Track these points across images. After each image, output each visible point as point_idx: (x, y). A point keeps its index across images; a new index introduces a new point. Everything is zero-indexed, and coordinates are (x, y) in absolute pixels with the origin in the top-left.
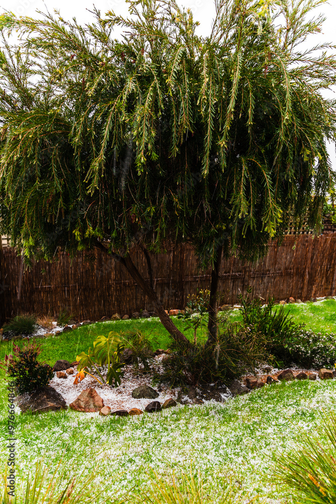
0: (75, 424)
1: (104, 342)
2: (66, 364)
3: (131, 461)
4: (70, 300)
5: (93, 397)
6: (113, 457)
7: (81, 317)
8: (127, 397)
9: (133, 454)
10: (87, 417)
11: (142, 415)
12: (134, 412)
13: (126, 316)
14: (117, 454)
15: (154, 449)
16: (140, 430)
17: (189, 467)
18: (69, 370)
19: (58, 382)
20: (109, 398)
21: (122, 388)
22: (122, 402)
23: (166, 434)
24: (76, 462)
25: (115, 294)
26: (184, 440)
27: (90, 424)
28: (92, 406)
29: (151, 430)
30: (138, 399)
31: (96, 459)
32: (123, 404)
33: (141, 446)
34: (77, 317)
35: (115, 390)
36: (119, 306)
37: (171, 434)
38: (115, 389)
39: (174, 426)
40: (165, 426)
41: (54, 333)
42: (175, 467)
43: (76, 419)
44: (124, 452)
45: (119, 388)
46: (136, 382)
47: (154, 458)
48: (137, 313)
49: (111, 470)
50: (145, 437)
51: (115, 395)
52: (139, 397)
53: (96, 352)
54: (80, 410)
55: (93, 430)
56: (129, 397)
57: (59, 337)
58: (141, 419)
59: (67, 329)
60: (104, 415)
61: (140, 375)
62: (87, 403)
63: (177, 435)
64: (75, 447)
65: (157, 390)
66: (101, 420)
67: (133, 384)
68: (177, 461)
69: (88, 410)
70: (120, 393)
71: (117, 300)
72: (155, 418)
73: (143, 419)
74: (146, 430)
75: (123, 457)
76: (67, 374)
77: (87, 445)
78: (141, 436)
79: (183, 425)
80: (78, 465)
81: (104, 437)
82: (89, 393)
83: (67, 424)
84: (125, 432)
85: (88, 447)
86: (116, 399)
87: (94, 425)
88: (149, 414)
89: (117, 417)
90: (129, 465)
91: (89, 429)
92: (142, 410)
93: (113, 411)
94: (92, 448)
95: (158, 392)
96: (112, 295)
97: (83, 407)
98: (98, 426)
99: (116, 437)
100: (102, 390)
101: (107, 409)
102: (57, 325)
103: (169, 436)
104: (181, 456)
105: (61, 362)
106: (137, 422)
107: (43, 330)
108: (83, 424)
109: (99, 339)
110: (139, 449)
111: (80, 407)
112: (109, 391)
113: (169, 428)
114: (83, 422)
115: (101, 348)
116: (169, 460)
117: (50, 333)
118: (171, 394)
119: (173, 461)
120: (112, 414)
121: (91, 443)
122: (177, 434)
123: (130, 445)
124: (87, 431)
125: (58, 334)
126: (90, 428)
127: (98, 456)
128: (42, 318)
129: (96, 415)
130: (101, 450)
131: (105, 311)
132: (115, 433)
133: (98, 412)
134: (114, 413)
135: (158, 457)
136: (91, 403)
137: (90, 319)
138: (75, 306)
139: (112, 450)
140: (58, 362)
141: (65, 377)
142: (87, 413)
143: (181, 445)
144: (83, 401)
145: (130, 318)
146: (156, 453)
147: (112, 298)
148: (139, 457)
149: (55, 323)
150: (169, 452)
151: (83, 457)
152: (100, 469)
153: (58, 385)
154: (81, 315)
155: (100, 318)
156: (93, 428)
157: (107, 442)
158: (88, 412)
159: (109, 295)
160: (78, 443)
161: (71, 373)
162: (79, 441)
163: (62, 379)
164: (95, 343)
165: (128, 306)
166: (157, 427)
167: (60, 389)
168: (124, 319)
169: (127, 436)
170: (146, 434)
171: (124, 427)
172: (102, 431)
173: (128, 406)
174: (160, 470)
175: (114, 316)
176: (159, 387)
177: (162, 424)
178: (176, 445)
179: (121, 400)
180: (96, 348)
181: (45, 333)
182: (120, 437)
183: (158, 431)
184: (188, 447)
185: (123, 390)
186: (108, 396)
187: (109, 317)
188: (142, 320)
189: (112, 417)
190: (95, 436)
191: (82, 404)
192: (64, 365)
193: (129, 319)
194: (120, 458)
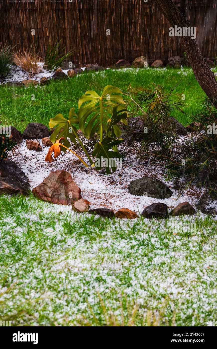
0: (35, 218)
1: (95, 102)
2: (42, 130)
3: (99, 280)
4: (65, 28)
5: (66, 184)
6: (76, 270)
7: (83, 59)
8: (121, 191)
9: (106, 271)
10: (54, 211)
11: (135, 220)
12: (124, 214)
13: (159, 62)
14: (83, 268)
15: (138, 269)
16: (126, 241)
17: (183, 304)
18: (47, 139)
19: (27, 155)
20: (94, 189)
21: (117, 176)
22: (112, 196)
23: (164, 252)
24: (24, 267)
25: (140, 21)
26: (188, 264)
27: (56, 220)
28: (63, 196)
29: (142, 243)
30: (137, 197)
31: (52, 269)
32: (112, 200)
33: (120, 263)
34: (77, 57)
35: (106, 178)
36: (146, 43)
37: (173, 254)
38: (106, 176)
39: (180, 243)
40: (165, 241)
41: (38, 79)
42: (163, 300)
43: (39, 210)
44: (94, 266)
45: (113, 175)
46: (143, 170)
47: (133, 282)
48: (177, 58)
49: (69, 287)
50: (130, 251)
51: (105, 184)
52: (140, 193)
53: (82, 115)
54: (46, 199)
55: (57, 230)
56: (124, 190)
57: (44, 87)
58: (132, 226)
59: (59, 76)
60: (79, 212)
61: (151, 160)
62: (56, 190)
63: (181, 257)
64: (28, 247)
65: (172, 186)
66: (73, 218)
67: (135, 173)
68: (169, 292)
69: (56, 200)
70: (113, 183)
71: (143, 32)
72: (155, 227)
73: (134, 226)
74: (134, 243)
75: (90, 273)
76: (41, 144)
77: (45, 248)
78: (124, 249)
79: (195, 244)
80: (25, 271)
81: (71, 241)
82: (59, 177)
83: (24, 215)
84: (102, 239)
85: (46, 251)
86: (104, 192)
87: (62, 223)
88: (146, 220)
89: (97, 217)
90: (96, 284)
91: (53, 228)
92: (138, 214)
93: (93, 207)
94: (50, 253)
95: (173, 190)
96: (135, 23)
97: (50, 195)
98: (66, 225)
99: (88, 245)
100: (86, 176)
101: (84, 204)
102: (44, 68)
103: (168, 256)
104: (177, 286)
105: (35, 127)
106: (124, 229)
107: (21, 73)
108: (47, 219)
109: (88, 96)
110: (117, 266)
111: (45, 195)
112: (96, 178)
113: (171, 244)
114: (46, 216)
115: (89, 111)
116: (156, 288)
117: (33, 79)
118: (193, 195)
119: (162, 291)
120: (91, 212)
121: (51, 246)
122: (181, 255)
123: (105, 259)
124: (50, 229)
125: (45, 82)
126: (55, 226)
127: (56, 265)
128: (21, 54)
129: (67, 209)
130: (62, 258)
131: (123, 50)
132: (88, 239)
133: (71, 207)
134: (94, 210)
135: (141, 282)
136: (63, 191)
137: (97, 62)
138: (73, 38)
139: (78, 260)
140: (31, 127)
141: (39, 149)
142: (55, 205)
143: (181, 271)
144: (50, 188)
145: (164, 65)
146: (140, 276)
147: (135, 28)
148: (114, 277)
149: (41, 64)
150: (159, 278)
151: (35, 264)
152: (53, 282)
153: (25, 160)
154: (83, 55)
155: (115, 62)
156: (59, 227)
157: (73, 249)
158: (56, 203)
159: (130, 23)
160: (33, 243)
161: (48, 144)
162: (35, 241)
163: (34, 152)
164: (80, 102)
165: (162, 44)
166: (153, 240)
167: (27, 166)
168: (153, 67)
169: (105, 245)
170: (132, 247)
171: (104, 233)
172: (70, 232)
173: (118, 203)
174: (138, 300)
175: (137, 60)
176: (176, 182)
177: (163, 237)
178: (173, 270)
179: (111, 193)
180: (81, 109)
181: (25, 78)
182: (94, 245)
183: (153, 246)
184: (192, 276)
185: (119, 179)
186: (93, 185)
187: (130, 62)
188: (185, 71)
189: (89, 216)
190: (59, 237)
191: (49, 192)
192: (39, 131)
193: (162, 67)
194: (85, 273)
